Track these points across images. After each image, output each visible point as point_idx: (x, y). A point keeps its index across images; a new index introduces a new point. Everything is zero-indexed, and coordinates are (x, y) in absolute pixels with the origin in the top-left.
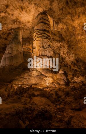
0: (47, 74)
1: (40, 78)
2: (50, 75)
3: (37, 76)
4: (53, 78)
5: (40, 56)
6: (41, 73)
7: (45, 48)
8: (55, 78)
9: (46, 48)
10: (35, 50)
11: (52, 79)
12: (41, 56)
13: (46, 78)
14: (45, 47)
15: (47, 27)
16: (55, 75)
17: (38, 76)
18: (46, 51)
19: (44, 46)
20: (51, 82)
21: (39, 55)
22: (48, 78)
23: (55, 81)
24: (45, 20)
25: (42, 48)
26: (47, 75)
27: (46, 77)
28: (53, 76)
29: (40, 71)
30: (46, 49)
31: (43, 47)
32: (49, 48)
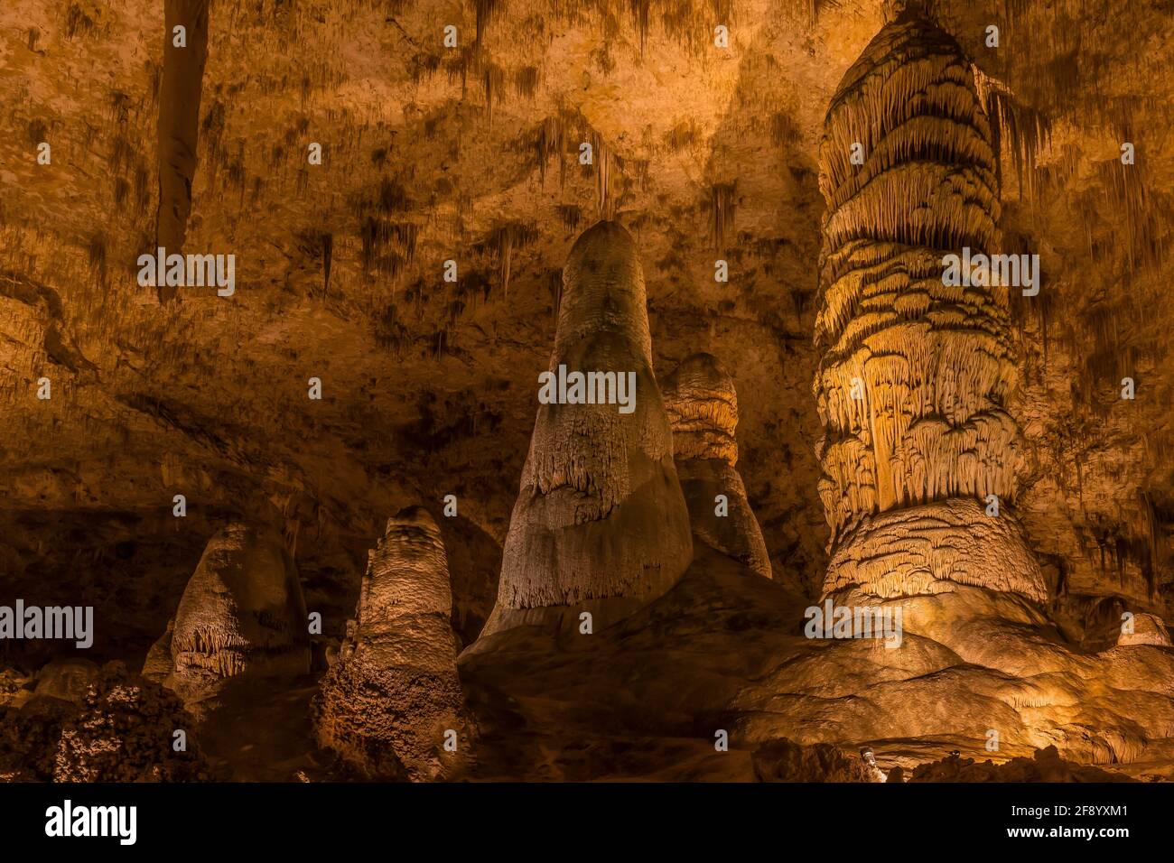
0: (1021, 663)
1: (964, 695)
2: (1046, 669)
3: (921, 677)
4: (1076, 692)
5: (908, 503)
6: (947, 651)
7: (957, 427)
8: (1096, 688)
9: (970, 422)
10: (852, 447)
11: (1068, 701)
12: (925, 502)
13: (1017, 696)
14: (961, 416)
15: (969, 201)
16: (1091, 668)
17: (930, 676)
18: (973, 451)
19: (948, 401)
20: (1065, 721)
21: (900, 497)
22: (1030, 696)
23: (1100, 711)
24: (949, 125)
25: (932, 429)
26: (1012, 668)
27: (1015, 683)
28: (1073, 676)
29: (932, 635)
30: (968, 439)
31: (938, 416)
32: (996, 425)
